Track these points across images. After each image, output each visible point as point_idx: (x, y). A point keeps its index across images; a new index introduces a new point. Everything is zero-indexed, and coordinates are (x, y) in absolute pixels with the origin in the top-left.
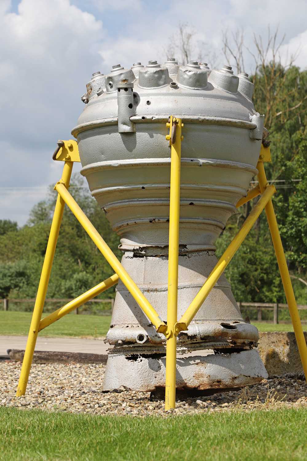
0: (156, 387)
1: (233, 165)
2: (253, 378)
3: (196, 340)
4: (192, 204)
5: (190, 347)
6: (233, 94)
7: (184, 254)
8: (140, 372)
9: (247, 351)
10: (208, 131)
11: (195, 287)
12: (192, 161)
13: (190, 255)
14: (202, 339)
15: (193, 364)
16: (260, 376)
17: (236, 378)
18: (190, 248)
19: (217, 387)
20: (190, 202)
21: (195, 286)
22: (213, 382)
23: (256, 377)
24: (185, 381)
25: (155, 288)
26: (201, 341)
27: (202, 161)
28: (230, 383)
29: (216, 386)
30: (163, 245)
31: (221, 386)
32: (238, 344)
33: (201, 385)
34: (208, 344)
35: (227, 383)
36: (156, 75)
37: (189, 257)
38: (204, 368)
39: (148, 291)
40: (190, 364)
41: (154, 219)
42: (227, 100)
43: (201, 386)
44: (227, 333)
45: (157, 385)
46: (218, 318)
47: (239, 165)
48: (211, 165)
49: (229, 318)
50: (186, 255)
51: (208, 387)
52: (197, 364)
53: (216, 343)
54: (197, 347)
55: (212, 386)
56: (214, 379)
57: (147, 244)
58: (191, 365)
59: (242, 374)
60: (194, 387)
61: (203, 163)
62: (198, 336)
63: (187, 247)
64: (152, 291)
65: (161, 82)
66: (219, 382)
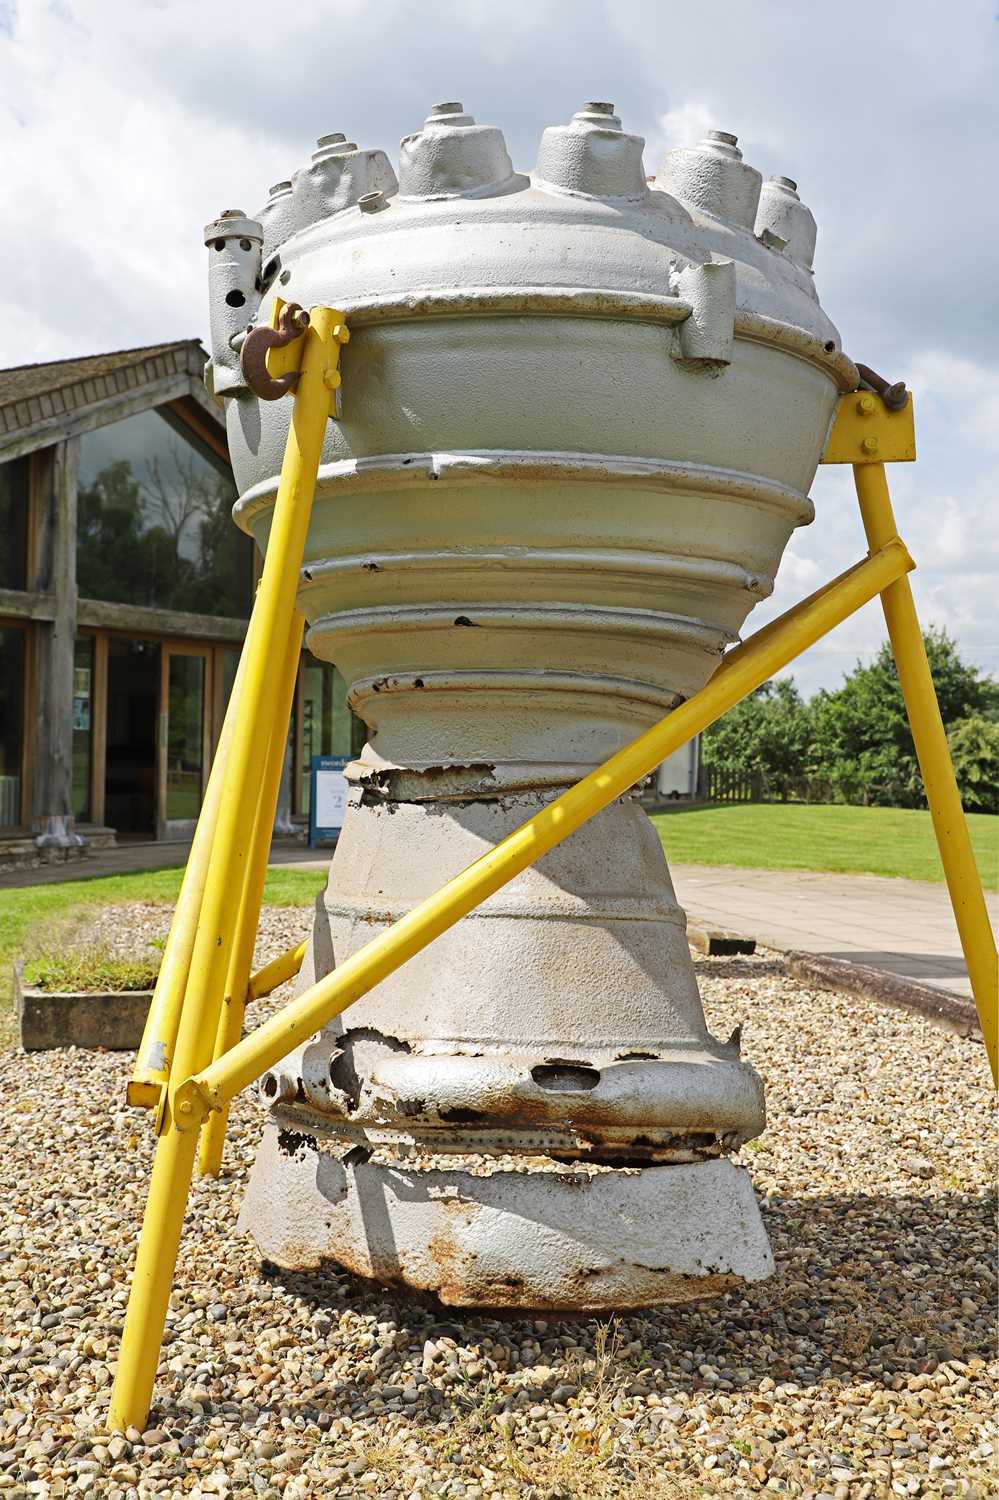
0: (324, 1259)
1: (578, 465)
2: (686, 1277)
3: (426, 1120)
4: (462, 622)
5: (424, 1136)
6: (604, 201)
7: (488, 797)
8: (290, 1199)
9: (678, 1169)
10: (456, 344)
11: (493, 916)
12: (407, 462)
13: (508, 801)
14: (442, 1116)
15: (435, 1199)
16: (723, 1269)
17: (595, 1273)
18: (503, 776)
19: (504, 1302)
20: (458, 615)
21: (491, 913)
22: (490, 1283)
23: (704, 1272)
24: (402, 1261)
25: (386, 911)
26: (444, 1123)
27: (440, 460)
28: (563, 1293)
29: (502, 1299)
30: (424, 765)
31: (523, 1301)
32: (611, 1145)
33: (445, 1284)
34: (484, 1134)
35: (548, 1292)
36: (318, 179)
37: (505, 809)
38: (465, 1223)
39: (368, 919)
40: (427, 1198)
41: (386, 680)
42: (562, 222)
43: (444, 1290)
44: (545, 1104)
45: (327, 1253)
46: (554, 1037)
47: (615, 464)
48: (480, 470)
49: (606, 1039)
50: (495, 801)
51: (462, 1301)
52: (446, 1201)
53: (513, 1134)
54: (445, 1141)
55: (480, 1299)
56: (493, 1269)
57: (392, 761)
58: (431, 1200)
59: (631, 1259)
60: (423, 1286)
61: (445, 467)
62: (430, 1106)
63: (494, 772)
64: (377, 920)
65: (338, 200)
66: (515, 1282)
